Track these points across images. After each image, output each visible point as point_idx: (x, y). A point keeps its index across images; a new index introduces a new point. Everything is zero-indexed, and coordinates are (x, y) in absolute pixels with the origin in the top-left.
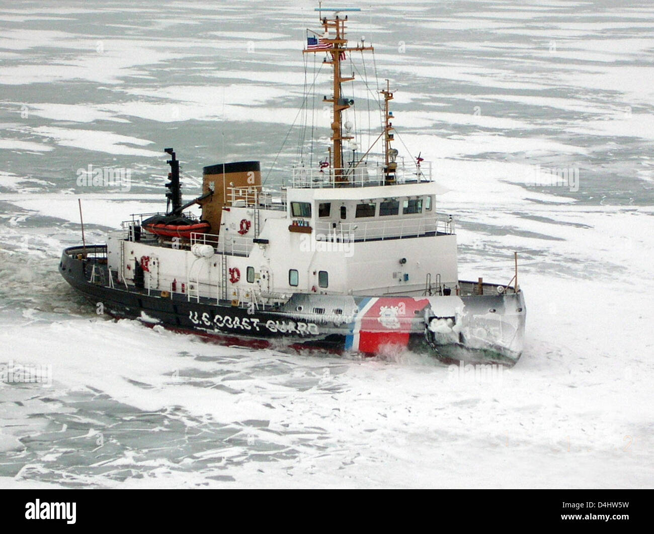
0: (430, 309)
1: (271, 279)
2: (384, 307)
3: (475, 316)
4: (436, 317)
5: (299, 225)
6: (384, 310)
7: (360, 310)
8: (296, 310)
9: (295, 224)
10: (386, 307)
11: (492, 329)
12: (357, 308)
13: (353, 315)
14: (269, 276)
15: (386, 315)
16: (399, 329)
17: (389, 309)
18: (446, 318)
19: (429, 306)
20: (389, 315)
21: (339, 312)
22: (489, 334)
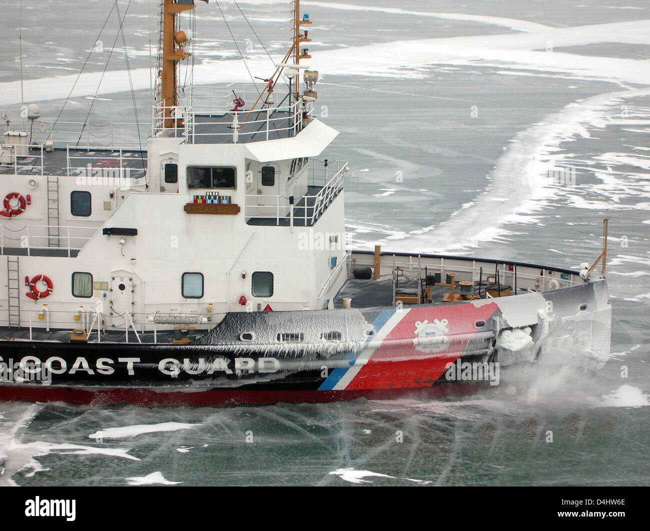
0: (501, 317)
1: (137, 290)
2: (422, 322)
3: (564, 319)
4: (511, 329)
5: (209, 202)
6: (421, 327)
7: (378, 330)
8: (240, 340)
9: (200, 201)
10: (426, 321)
11: (581, 333)
12: (371, 327)
13: (365, 340)
14: (134, 286)
15: (426, 334)
16: (444, 352)
17: (431, 325)
18: (522, 328)
19: (499, 312)
20: (433, 333)
21: (335, 336)
22: (576, 341)
